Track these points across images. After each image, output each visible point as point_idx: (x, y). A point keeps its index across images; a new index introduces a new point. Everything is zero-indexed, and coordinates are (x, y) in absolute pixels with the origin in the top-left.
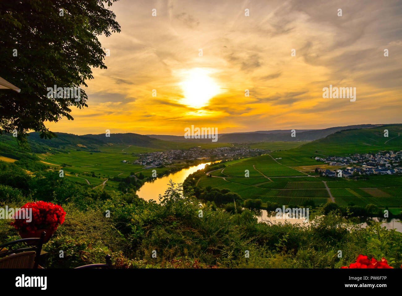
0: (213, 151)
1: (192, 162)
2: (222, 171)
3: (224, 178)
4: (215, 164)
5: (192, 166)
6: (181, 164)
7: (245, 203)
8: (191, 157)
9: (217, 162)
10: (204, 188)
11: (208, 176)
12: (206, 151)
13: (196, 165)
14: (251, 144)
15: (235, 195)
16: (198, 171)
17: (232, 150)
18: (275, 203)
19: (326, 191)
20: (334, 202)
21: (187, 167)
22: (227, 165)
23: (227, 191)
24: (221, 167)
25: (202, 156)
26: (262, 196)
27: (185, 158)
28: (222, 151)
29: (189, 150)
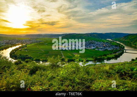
0: (22, 40)
1: (13, 45)
2: (26, 48)
3: (26, 51)
4: (23, 46)
5: (14, 46)
6: (9, 46)
7: (34, 59)
8: (13, 43)
9: (24, 45)
10: (19, 54)
11: (20, 50)
12: (19, 40)
13: (15, 46)
14: (37, 38)
15: (31, 57)
16: (16, 48)
17: (30, 40)
18: (45, 59)
19: (62, 54)
20: (64, 58)
21: (11, 47)
22: (27, 46)
23: (27, 55)
24: (25, 47)
25: (18, 42)
26: (41, 57)
27: (10, 43)
28: (26, 41)
29: (12, 40)
